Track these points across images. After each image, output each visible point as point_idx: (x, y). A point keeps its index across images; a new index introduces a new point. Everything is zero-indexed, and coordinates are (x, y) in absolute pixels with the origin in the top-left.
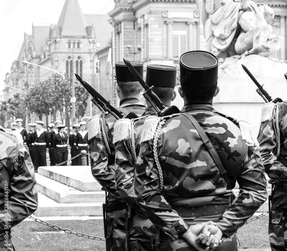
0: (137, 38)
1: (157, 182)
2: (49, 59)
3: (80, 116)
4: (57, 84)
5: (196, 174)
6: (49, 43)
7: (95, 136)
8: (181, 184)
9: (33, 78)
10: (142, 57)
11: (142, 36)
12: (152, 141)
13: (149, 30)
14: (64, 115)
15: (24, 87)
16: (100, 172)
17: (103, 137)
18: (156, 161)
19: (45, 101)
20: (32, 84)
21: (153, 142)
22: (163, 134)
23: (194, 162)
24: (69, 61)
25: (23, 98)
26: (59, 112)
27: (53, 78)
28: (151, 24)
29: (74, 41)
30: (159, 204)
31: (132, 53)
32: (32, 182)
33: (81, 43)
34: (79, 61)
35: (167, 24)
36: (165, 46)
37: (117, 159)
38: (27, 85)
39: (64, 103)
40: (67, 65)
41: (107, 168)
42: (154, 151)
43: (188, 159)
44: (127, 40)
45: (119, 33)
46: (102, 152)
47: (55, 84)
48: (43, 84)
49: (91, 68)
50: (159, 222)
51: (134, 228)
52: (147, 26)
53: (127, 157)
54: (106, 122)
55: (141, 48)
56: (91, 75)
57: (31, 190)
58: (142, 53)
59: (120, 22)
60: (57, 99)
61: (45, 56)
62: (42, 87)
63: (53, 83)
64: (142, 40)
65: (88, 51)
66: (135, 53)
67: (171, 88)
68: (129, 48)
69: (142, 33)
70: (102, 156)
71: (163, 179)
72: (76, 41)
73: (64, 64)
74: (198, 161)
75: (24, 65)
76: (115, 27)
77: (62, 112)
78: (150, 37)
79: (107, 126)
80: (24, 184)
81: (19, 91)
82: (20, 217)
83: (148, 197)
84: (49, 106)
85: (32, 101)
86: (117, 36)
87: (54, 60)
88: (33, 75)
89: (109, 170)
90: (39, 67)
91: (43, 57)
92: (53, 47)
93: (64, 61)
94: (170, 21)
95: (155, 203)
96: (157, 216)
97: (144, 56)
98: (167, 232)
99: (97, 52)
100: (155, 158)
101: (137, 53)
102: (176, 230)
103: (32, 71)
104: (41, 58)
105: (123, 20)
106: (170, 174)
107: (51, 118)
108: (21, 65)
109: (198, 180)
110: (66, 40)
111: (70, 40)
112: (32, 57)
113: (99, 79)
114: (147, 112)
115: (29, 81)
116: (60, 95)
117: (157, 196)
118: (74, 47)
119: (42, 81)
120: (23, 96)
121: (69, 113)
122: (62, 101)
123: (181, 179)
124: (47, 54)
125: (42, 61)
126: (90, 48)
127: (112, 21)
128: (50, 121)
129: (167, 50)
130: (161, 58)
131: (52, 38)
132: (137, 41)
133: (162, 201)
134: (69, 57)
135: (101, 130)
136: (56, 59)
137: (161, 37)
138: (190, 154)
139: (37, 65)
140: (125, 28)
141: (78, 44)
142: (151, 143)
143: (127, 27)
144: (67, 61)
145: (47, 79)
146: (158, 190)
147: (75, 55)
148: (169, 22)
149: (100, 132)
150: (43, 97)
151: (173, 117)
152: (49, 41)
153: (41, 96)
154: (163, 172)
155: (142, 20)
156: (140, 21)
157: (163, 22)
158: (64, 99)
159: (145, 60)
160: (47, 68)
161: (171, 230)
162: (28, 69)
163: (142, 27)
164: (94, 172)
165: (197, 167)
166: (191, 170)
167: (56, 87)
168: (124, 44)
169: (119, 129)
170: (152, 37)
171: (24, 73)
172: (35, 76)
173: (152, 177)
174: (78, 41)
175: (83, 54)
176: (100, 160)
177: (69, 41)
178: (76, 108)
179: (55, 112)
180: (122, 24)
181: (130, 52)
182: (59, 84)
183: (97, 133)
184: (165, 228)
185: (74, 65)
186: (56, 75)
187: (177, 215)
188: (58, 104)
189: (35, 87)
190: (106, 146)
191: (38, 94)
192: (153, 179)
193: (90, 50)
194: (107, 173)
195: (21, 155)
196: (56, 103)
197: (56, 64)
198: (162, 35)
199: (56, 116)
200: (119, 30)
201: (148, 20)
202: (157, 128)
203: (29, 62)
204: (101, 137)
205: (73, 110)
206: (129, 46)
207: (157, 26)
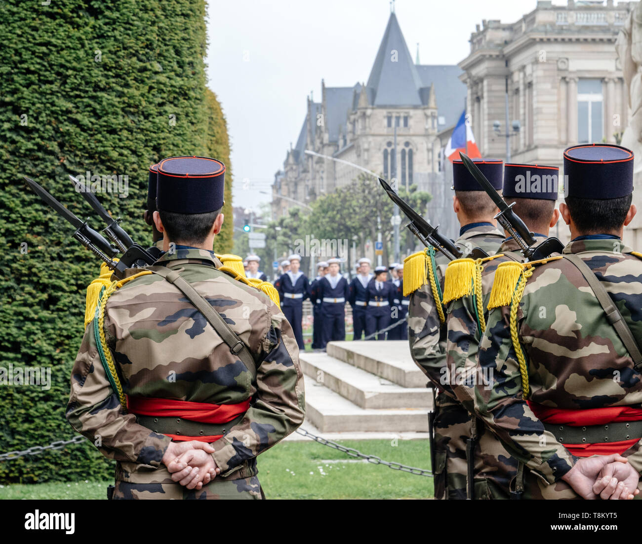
0: (512, 107)
1: (517, 381)
2: (352, 147)
3: (409, 250)
4: (367, 192)
5: (589, 367)
6: (352, 117)
7: (416, 288)
8: (561, 386)
9: (325, 182)
10: (522, 141)
11: (522, 105)
12: (509, 307)
13: (535, 93)
14: (380, 248)
15: (308, 198)
16: (427, 353)
17: (431, 290)
18: (515, 344)
19: (346, 222)
20: (323, 191)
21: (510, 309)
22: (529, 296)
23: (585, 347)
24: (389, 150)
25: (306, 218)
26: (369, 243)
27: (359, 183)
28: (537, 83)
29: (398, 115)
30: (519, 421)
31: (503, 136)
32: (295, 374)
33: (411, 117)
34: (407, 150)
35: (567, 83)
36: (563, 121)
37: (451, 331)
38: (313, 193)
39: (380, 227)
40: (386, 158)
41: (438, 345)
42: (512, 327)
43: (573, 341)
44: (493, 111)
45: (478, 99)
46: (430, 318)
47: (364, 191)
48: (342, 191)
49: (429, 163)
50: (521, 454)
51: (482, 458)
52: (530, 85)
53: (470, 328)
54: (436, 265)
55: (519, 126)
56: (429, 174)
57: (293, 388)
58: (522, 135)
59: (481, 80)
60: (367, 219)
61: (345, 141)
62: (339, 196)
63: (360, 191)
64: (522, 111)
65: (423, 132)
66: (508, 136)
67: (550, 202)
68: (497, 126)
69: (522, 99)
70: (429, 324)
71: (528, 374)
72: (402, 115)
73: (380, 155)
74: (592, 344)
75: (308, 158)
76: (472, 88)
77: (376, 243)
78: (535, 106)
79: (438, 271)
80: (281, 377)
81: (300, 205)
82: (273, 437)
83: (499, 409)
84: (351, 232)
85: (322, 223)
86: (476, 105)
87: (362, 148)
88: (324, 175)
89: (442, 350)
90: (335, 162)
91: (341, 142)
92: (359, 126)
93: (380, 149)
94: (572, 76)
95: (513, 419)
96: (515, 442)
97: (525, 141)
98: (535, 470)
99: (440, 133)
100: (513, 339)
101: (512, 135)
102: (552, 467)
103: (322, 169)
104: (338, 146)
105: (487, 76)
106: (542, 366)
107: (357, 252)
108: (302, 157)
109: (592, 379)
110: (384, 112)
111: (390, 113)
112: (322, 143)
113: (443, 182)
114: (506, 247)
115: (317, 187)
116: (372, 211)
117: (517, 406)
118: (398, 124)
119: (339, 187)
120: (306, 213)
121: (389, 244)
122: (376, 223)
123: (562, 378)
124: (349, 137)
125: (341, 150)
126: (427, 127)
127: (466, 77)
128: (354, 258)
129: (567, 130)
130: (555, 143)
131: (359, 109)
132: (512, 114)
133: (524, 415)
134: (389, 144)
135: (428, 279)
136: (366, 146)
137: (555, 105)
138: (577, 332)
139: (330, 158)
140: (489, 91)
141: (406, 119)
142: (506, 311)
143: (494, 87)
144: (386, 152)
145: (349, 182)
146: (519, 394)
147: (399, 139)
148: (571, 79)
149: (426, 282)
150: (341, 215)
151: (549, 262)
152: (352, 114)
153: (337, 213)
154: (528, 364)
155: (522, 75)
156: (518, 77)
157: (560, 78)
158: (379, 220)
159: (526, 149)
160: (347, 163)
161: (542, 466)
162: (314, 165)
163: (521, 88)
164: (415, 353)
165: (592, 355)
166: (580, 360)
167: (365, 197)
168: (489, 119)
169: (454, 278)
170: (540, 105)
171: (308, 172)
172: (328, 178)
173: (506, 372)
174: (406, 115)
175: (414, 138)
176: (425, 332)
177: (390, 115)
178: (402, 236)
179: (362, 242)
180: (485, 82)
181: (498, 133)
182: (369, 193)
183: (421, 283)
184: (530, 463)
185: (398, 157)
186: (365, 175)
187: (553, 440)
188: (369, 228)
189: (328, 198)
190: (436, 307)
191: (333, 210)
192: (509, 376)
193: (426, 130)
194: (439, 355)
195: (276, 325)
196: (365, 226)
197: (365, 156)
198: (558, 101)
199: (366, 249)
200: (480, 94)
201: (531, 75)
202: (518, 283)
203: (317, 152)
204: (427, 291)
205: (396, 239)
206: (497, 122)
207: (548, 86)
